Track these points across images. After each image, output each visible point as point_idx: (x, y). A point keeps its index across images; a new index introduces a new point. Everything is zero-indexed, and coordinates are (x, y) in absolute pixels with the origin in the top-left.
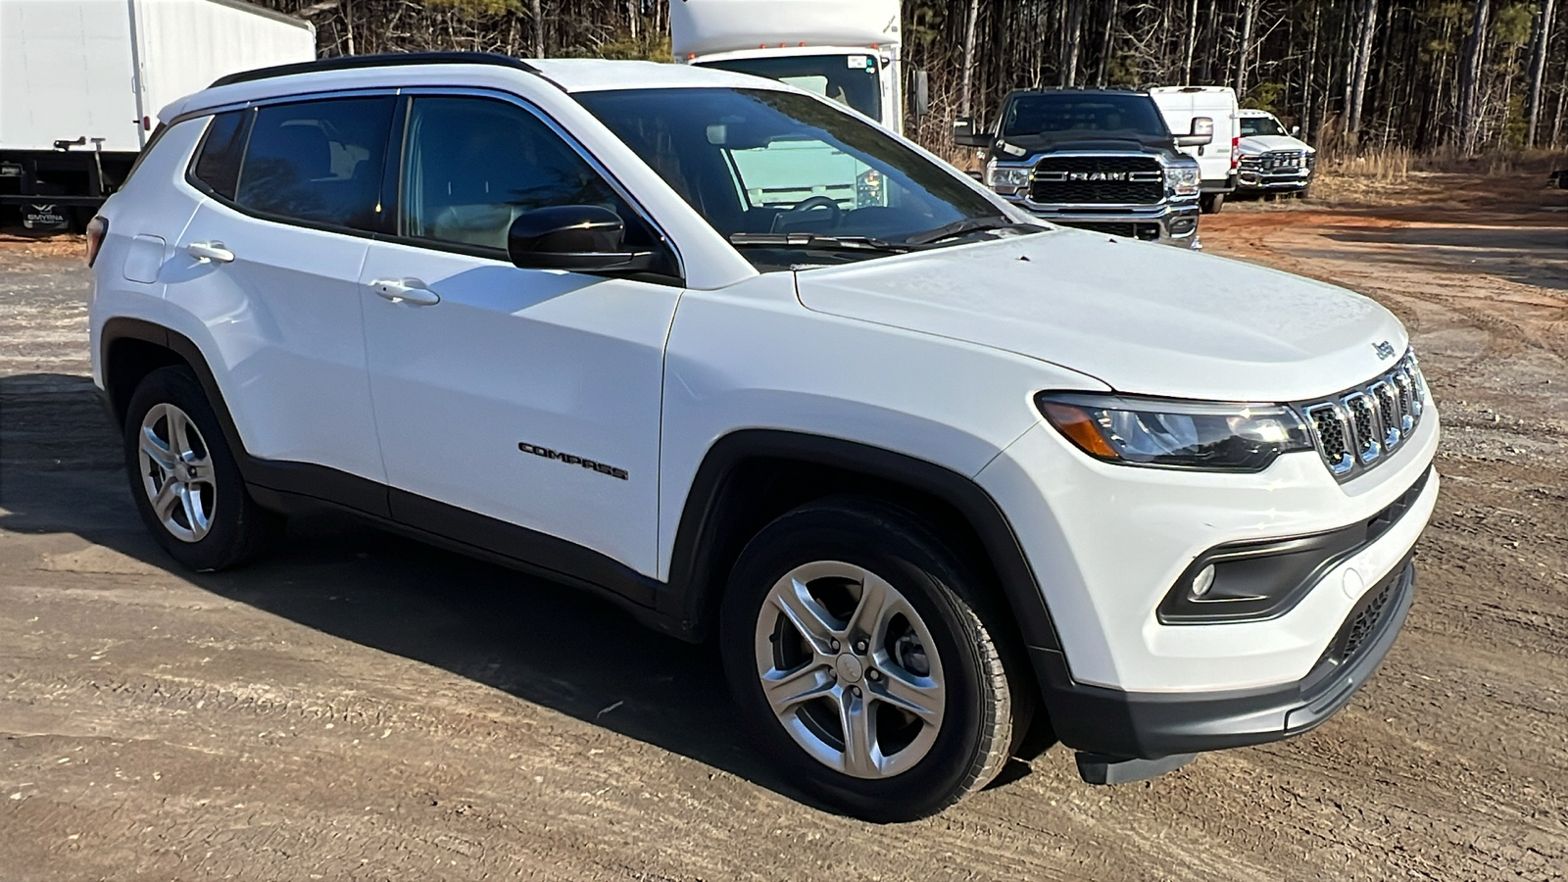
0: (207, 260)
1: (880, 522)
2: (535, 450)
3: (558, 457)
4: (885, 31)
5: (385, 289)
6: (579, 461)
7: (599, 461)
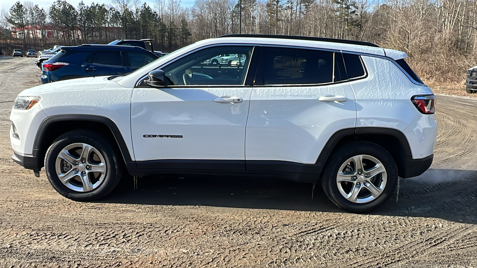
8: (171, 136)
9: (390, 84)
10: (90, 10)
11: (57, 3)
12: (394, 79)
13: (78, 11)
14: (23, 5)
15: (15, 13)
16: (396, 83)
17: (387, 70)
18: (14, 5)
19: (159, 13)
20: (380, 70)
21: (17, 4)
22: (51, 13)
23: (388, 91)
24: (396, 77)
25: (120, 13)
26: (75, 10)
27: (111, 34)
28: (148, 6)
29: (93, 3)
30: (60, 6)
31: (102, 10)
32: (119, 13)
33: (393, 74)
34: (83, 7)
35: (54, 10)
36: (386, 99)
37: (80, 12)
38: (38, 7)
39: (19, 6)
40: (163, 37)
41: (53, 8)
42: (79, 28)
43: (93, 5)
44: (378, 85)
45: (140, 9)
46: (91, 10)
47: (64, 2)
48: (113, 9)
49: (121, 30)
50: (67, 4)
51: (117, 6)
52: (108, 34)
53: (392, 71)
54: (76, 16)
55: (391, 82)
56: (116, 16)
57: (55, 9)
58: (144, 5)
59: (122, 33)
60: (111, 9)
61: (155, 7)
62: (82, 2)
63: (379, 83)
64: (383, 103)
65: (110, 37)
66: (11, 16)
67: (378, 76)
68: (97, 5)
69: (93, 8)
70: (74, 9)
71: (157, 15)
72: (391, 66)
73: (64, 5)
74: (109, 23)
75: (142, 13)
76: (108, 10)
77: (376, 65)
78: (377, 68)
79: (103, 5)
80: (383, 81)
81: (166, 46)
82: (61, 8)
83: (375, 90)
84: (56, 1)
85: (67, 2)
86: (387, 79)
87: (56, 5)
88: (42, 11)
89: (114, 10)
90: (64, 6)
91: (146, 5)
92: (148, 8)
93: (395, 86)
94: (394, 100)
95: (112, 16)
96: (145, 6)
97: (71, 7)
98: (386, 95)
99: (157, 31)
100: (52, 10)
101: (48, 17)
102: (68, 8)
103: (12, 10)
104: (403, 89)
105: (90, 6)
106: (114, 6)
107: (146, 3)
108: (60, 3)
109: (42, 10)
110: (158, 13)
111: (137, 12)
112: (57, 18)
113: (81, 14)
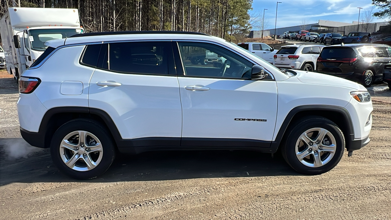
0: (106, 86)
1: (323, 119)
2: (240, 119)
3: (246, 120)
4: (76, 23)
5: (193, 88)
6: (253, 120)
7: (258, 119)
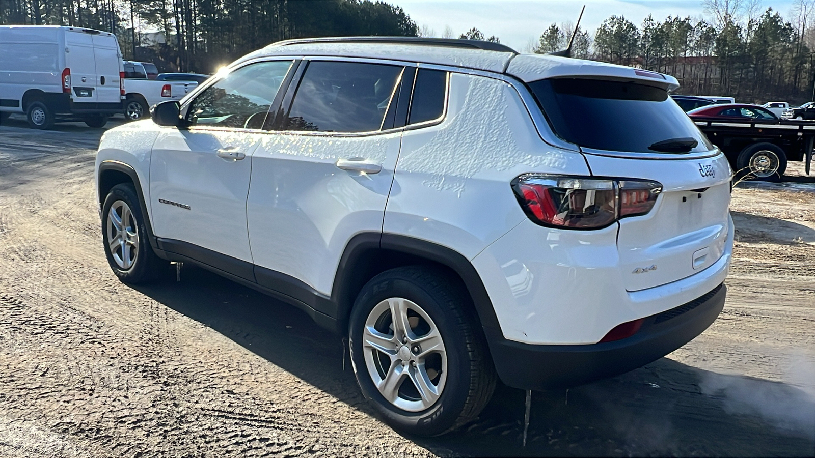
8: (181, 206)
9: (482, 140)
10: (661, 30)
11: (609, 22)
12: (494, 130)
13: (640, 32)
14: (560, 28)
15: (547, 41)
16: (497, 140)
17: (489, 107)
18: (547, 30)
19: (797, 25)
20: (473, 107)
21: (551, 28)
22: (598, 37)
23: (469, 156)
24: (503, 123)
25: (716, 30)
26: (637, 30)
27: (693, 69)
28: (777, 14)
29: (669, 17)
30: (613, 27)
31: (684, 27)
32: (713, 30)
33: (498, 118)
34: (651, 25)
35: (604, 34)
36: (454, 175)
37: (644, 32)
38: (581, 30)
39: (554, 30)
40: (798, 70)
41: (603, 30)
42: (637, 61)
43: (668, 20)
44: (453, 141)
45: (756, 21)
46: (664, 30)
47: (621, 19)
48: (704, 25)
49: (713, 62)
50: (624, 22)
51: (713, 19)
52: (688, 69)
53: (500, 110)
54: (636, 41)
55: (486, 137)
56: (708, 36)
57: (604, 30)
58: (767, 12)
59: (713, 67)
60: (700, 24)
61: (791, 14)
62: (650, 17)
63: (458, 136)
64: (443, 184)
65: (690, 75)
66: (540, 46)
67: (463, 120)
68: (677, 18)
69: (669, 24)
70: (634, 29)
71: (791, 29)
72: (504, 98)
73: (621, 25)
74: (692, 49)
75: (760, 28)
76: (694, 27)
77: (471, 95)
78: (470, 101)
79: (686, 19)
80: (468, 132)
81: (803, 90)
82: (615, 29)
83: (442, 152)
84: (608, 19)
85: (626, 18)
86: (479, 128)
87: (608, 25)
88: (585, 36)
89: (705, 27)
90: (619, 26)
91: (770, 12)
92: (777, 16)
93: (492, 146)
94: (470, 181)
95: (700, 37)
96: (769, 15)
97: (631, 27)
98: (460, 166)
99: (787, 60)
100: (600, 32)
101: (593, 44)
102: (625, 28)
103: (543, 37)
104: (506, 157)
105: (663, 22)
106: (707, 18)
107: (772, 8)
108: (615, 20)
109: (586, 34)
110: (795, 25)
111: (750, 27)
112: (605, 46)
113: (645, 37)
